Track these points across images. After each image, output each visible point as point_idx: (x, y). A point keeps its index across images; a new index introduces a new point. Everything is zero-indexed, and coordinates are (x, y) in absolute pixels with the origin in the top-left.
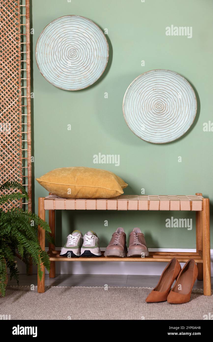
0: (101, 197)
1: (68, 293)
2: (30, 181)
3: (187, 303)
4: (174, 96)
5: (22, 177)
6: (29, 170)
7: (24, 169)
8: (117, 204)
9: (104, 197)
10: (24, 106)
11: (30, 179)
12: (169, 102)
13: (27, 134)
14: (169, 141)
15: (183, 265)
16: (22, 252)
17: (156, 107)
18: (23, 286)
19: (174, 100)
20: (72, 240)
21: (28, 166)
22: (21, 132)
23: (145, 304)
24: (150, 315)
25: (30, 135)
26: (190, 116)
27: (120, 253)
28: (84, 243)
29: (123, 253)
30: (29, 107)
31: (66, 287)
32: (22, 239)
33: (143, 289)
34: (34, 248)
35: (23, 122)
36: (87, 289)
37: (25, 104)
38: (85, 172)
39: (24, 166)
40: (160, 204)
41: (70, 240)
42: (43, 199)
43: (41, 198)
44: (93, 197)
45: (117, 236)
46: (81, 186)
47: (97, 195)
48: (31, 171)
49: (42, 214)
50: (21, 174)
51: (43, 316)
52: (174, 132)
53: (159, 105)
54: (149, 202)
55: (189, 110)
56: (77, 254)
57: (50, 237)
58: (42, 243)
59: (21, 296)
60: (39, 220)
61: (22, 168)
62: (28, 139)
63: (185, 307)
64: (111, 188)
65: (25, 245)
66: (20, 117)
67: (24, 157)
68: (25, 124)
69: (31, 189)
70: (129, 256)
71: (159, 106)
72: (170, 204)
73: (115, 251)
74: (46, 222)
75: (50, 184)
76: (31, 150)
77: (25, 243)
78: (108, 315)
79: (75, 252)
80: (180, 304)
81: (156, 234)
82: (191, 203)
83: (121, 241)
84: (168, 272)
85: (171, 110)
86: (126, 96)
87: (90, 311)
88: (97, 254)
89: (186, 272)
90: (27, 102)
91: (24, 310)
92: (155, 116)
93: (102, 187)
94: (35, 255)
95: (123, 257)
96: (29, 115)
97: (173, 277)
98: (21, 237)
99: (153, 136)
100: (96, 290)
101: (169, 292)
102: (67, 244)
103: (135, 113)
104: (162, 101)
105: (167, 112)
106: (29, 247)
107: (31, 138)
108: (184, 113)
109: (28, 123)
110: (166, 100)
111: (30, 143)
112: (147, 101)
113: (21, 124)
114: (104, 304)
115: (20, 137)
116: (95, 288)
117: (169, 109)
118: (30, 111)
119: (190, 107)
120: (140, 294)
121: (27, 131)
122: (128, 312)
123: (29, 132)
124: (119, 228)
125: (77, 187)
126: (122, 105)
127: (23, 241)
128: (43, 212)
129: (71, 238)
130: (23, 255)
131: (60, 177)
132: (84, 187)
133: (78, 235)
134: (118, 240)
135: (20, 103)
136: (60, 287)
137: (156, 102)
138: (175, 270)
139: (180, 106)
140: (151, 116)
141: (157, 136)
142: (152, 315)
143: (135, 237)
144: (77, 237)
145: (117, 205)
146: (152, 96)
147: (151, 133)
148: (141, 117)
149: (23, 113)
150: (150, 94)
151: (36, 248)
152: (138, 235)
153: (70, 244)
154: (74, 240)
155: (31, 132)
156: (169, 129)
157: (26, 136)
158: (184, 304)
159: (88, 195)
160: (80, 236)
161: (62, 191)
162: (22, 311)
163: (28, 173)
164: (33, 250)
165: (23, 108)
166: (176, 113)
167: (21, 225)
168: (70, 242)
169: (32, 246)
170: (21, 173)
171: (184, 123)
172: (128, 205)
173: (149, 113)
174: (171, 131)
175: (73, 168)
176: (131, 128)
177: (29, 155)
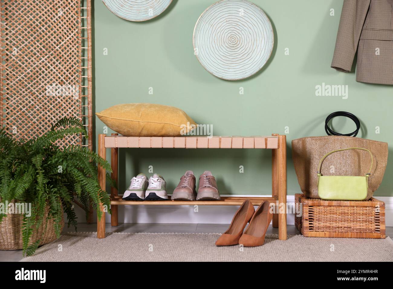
0: (168, 135)
1: (130, 238)
2: (90, 121)
3: (260, 246)
4: (249, 28)
5: (82, 116)
6: (90, 108)
7: (84, 108)
8: (185, 141)
9: (171, 134)
10: (84, 38)
11: (90, 119)
12: (243, 35)
13: (88, 69)
14: (243, 77)
15: (256, 208)
16: (79, 191)
17: (229, 40)
18: (81, 233)
19: (249, 33)
20: (136, 183)
21: (88, 104)
22: (80, 67)
23: (214, 247)
24: (219, 257)
25: (91, 70)
26: (266, 51)
27: (189, 196)
28: (149, 186)
29: (192, 195)
30: (90, 39)
31: (129, 233)
32: (79, 176)
33: (214, 235)
34: (92, 186)
35: (83, 56)
36: (152, 234)
37: (86, 36)
38: (150, 107)
39: (84, 104)
40: (232, 141)
41: (134, 182)
42: (103, 136)
43: (101, 135)
44: (159, 135)
45: (186, 179)
46: (146, 121)
47: (163, 132)
48: (91, 110)
49: (102, 152)
50: (80, 114)
51: (101, 257)
52: (250, 68)
53: (232, 38)
54: (221, 139)
55: (265, 44)
56: (141, 196)
57: (112, 180)
58: (103, 184)
59: (78, 241)
60: (99, 158)
61: (82, 107)
62: (88, 74)
63: (257, 249)
64: (179, 124)
65: (82, 182)
66: (80, 51)
67: (84, 94)
68: (86, 58)
69: (91, 130)
70: (199, 199)
71: (233, 40)
72: (243, 141)
73: (183, 193)
74: (106, 161)
75: (111, 119)
76: (91, 87)
77: (82, 181)
78: (174, 256)
79: (139, 194)
80: (252, 247)
81: (228, 179)
82: (266, 140)
83: (190, 183)
84: (241, 215)
85: (245, 44)
86: (197, 27)
87: (154, 254)
88: (163, 197)
89: (260, 214)
90: (88, 33)
91: (81, 252)
92: (228, 50)
93: (169, 123)
94: (93, 194)
95: (192, 200)
96: (90, 48)
97: (246, 220)
98: (78, 173)
99: (226, 72)
100: (162, 235)
101: (241, 235)
102: (131, 187)
103: (206, 46)
104: (236, 34)
105: (242, 46)
106: (86, 184)
107: (91, 73)
108: (259, 47)
109: (88, 57)
110: (241, 33)
111: (90, 79)
112: (219, 33)
113: (80, 58)
114: (170, 247)
115: (80, 73)
116: (161, 234)
117: (243, 42)
118: (90, 44)
119: (266, 41)
120: (210, 239)
121: (88, 65)
122: (196, 255)
123: (90, 67)
124: (189, 171)
125: (141, 124)
126: (193, 37)
127: (80, 178)
128: (104, 150)
129: (134, 181)
130: (80, 195)
131: (123, 111)
132: (149, 123)
133: (143, 178)
134: (187, 183)
135: (80, 35)
136: (123, 233)
137: (229, 35)
138: (248, 213)
139: (255, 39)
140: (225, 50)
141: (230, 73)
142: (221, 256)
143: (205, 179)
144: (142, 180)
145: (185, 143)
146: (225, 29)
147: (224, 69)
148: (213, 52)
149: (84, 46)
150: (222, 26)
151: (94, 186)
152: (208, 178)
153: (133, 187)
154: (138, 182)
155: (91, 67)
156: (243, 65)
157: (86, 72)
158: (257, 247)
159: (153, 132)
160: (145, 179)
161: (125, 127)
162: (79, 253)
163: (89, 113)
164: (91, 188)
165: (83, 41)
166: (252, 47)
167: (78, 162)
168: (134, 184)
169: (90, 184)
170: (80, 112)
171: (260, 58)
172: (197, 142)
173: (222, 47)
174: (246, 67)
175: (137, 104)
176: (202, 64)
177: (90, 92)
